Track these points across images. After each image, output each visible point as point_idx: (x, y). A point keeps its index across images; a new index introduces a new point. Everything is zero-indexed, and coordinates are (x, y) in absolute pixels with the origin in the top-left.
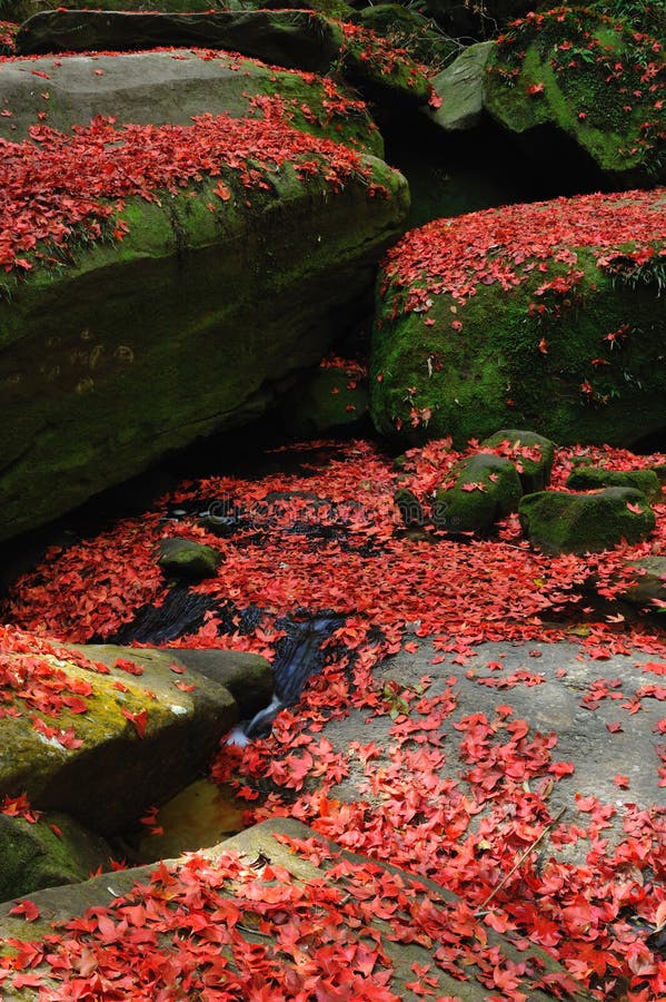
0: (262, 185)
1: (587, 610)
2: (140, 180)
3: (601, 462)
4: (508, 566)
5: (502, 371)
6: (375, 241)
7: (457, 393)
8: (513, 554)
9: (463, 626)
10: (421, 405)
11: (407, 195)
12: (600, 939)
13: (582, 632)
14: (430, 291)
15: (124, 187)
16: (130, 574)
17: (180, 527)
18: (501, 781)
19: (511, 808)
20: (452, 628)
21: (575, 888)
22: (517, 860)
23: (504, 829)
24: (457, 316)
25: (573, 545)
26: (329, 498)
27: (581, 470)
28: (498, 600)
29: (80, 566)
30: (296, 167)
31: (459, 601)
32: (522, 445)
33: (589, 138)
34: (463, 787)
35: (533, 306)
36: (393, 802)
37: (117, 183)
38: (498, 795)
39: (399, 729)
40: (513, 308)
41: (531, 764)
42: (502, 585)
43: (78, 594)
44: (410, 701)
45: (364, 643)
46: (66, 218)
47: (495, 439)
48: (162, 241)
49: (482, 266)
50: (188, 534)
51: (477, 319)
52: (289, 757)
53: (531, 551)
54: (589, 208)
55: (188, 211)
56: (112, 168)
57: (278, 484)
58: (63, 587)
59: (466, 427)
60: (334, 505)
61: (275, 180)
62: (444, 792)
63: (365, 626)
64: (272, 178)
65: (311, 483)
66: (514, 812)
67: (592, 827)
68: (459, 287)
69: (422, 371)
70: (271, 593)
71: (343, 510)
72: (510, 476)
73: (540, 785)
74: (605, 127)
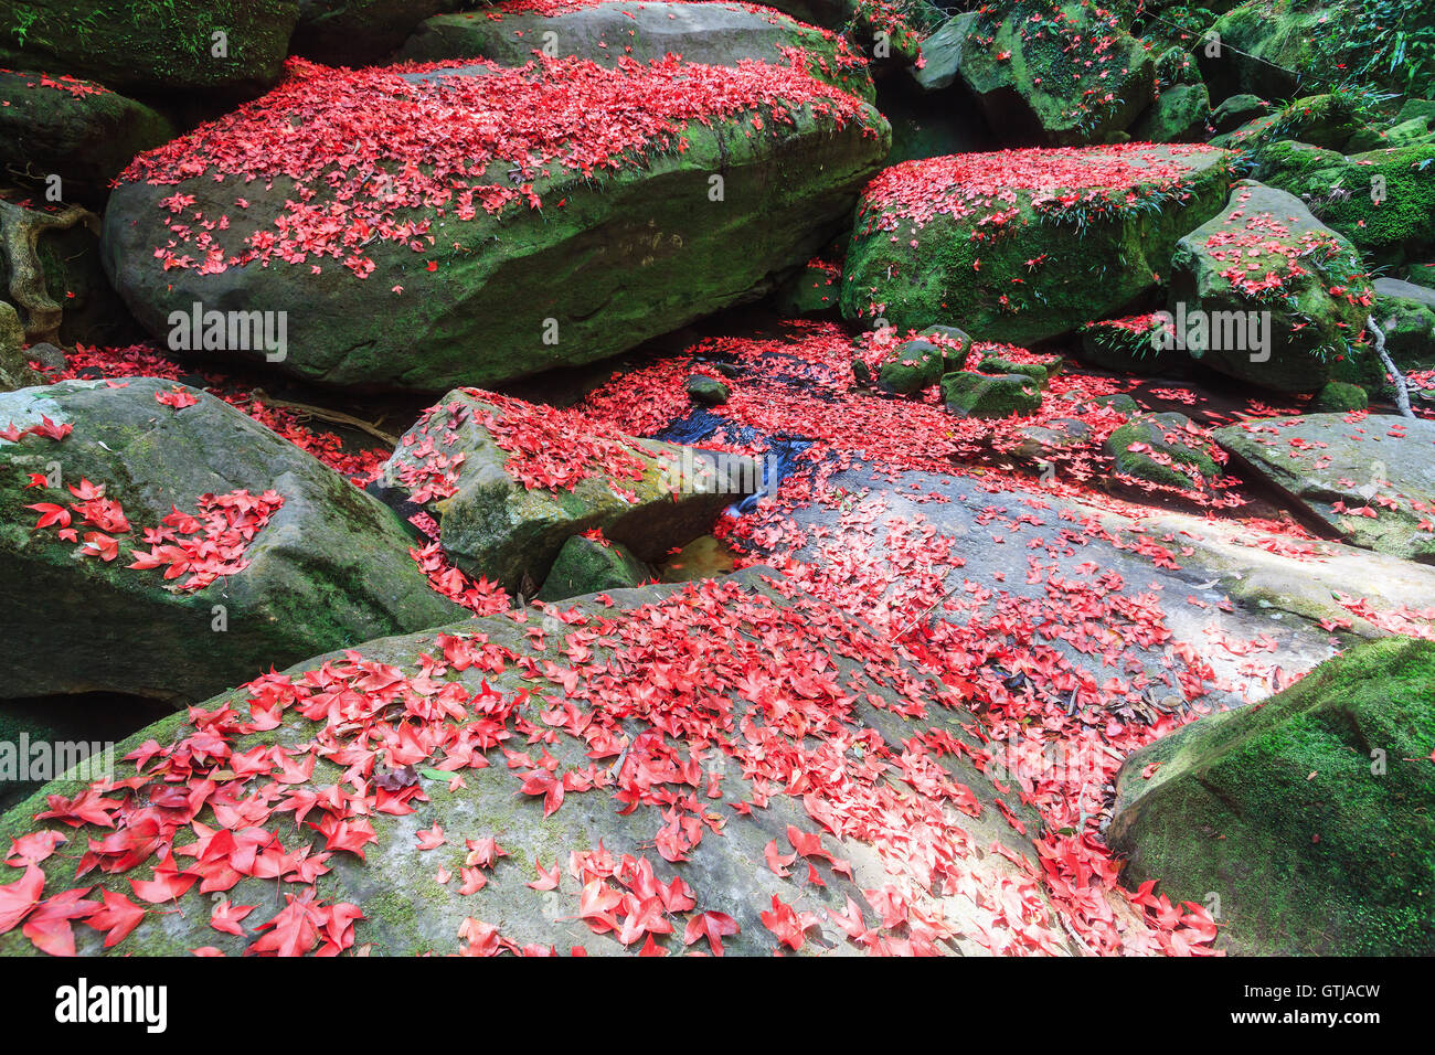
0: (787, 120)
1: (985, 458)
2: (699, 107)
3: (1005, 358)
4: (928, 420)
5: (942, 282)
6: (861, 174)
7: (907, 294)
8: (933, 413)
9: (894, 458)
10: (879, 301)
11: (890, 138)
12: (971, 676)
13: (979, 472)
14: (898, 216)
15: (687, 112)
16: (667, 396)
17: (703, 368)
18: (912, 563)
19: (917, 582)
20: (886, 458)
21: (957, 640)
22: (918, 617)
23: (911, 595)
24: (915, 237)
25: (979, 412)
26: (805, 361)
27: (989, 359)
28: (920, 443)
29: (634, 387)
30: (812, 107)
31: (892, 440)
32: (949, 337)
33: (1039, 101)
34: (886, 563)
35: (974, 234)
36: (836, 566)
37: (683, 108)
38: (908, 571)
39: (844, 519)
40: (959, 234)
41: (936, 555)
42: (922, 434)
43: (632, 405)
44: (853, 502)
45: (824, 460)
46: (645, 132)
47: (930, 330)
48: (710, 157)
49: (940, 199)
50: (708, 373)
51: (930, 240)
52: (767, 528)
53: (946, 412)
54: (1028, 160)
55: (732, 135)
56: (678, 96)
57: (769, 346)
58: (622, 399)
59: (908, 320)
60: (809, 365)
61: (796, 117)
62: (872, 565)
63: (826, 448)
64: (794, 114)
65: (794, 348)
66: (919, 585)
67: (974, 603)
68: (921, 214)
69: (883, 276)
70: (763, 420)
71: (814, 370)
72: (937, 358)
73: (940, 571)
74: (1054, 92)
